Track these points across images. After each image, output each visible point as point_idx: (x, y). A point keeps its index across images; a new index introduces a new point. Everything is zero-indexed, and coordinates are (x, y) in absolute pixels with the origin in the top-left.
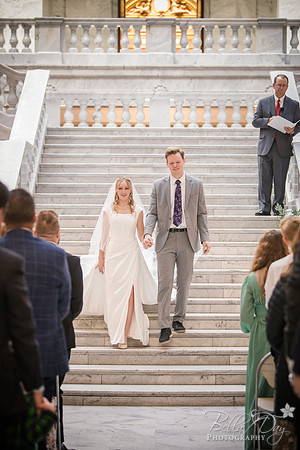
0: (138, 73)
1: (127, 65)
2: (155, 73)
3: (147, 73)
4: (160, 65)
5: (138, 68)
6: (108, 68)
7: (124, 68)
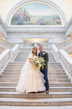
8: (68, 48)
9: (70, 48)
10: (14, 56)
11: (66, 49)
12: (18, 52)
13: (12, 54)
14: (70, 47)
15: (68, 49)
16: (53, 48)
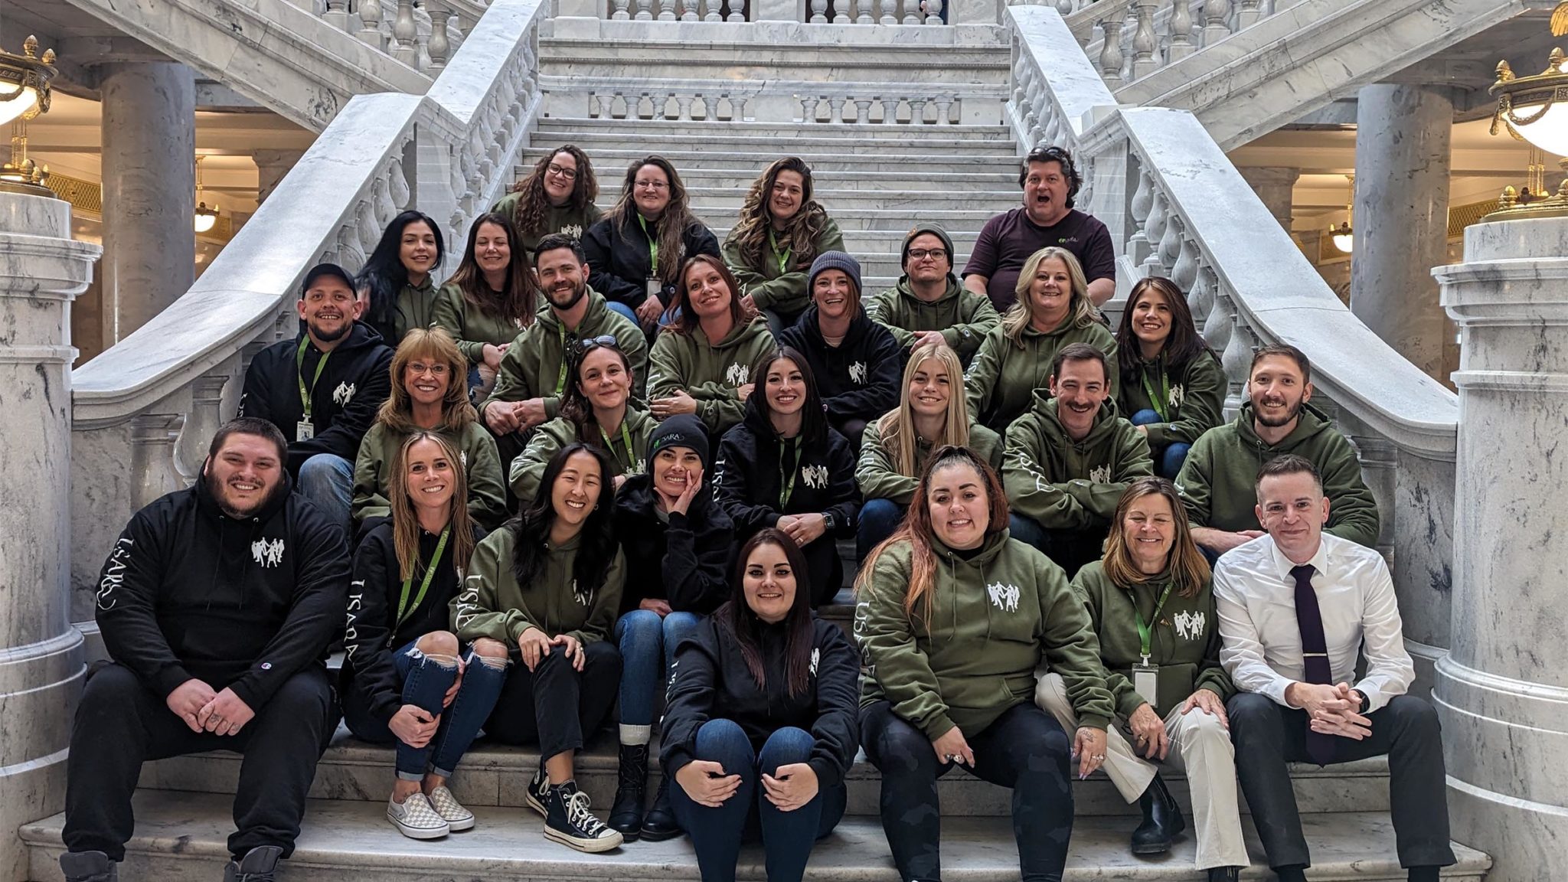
0: (738, 56)
1: (716, 42)
2: (767, 57)
3: (753, 56)
4: (775, 43)
5: (736, 47)
6: (683, 47)
7: (711, 47)
8: (1248, 64)
9: (1282, 63)
10: (473, 184)
11: (1229, 74)
12: (526, 119)
13: (444, 162)
14: (1284, 48)
15: (1247, 80)
16: (1032, 63)
